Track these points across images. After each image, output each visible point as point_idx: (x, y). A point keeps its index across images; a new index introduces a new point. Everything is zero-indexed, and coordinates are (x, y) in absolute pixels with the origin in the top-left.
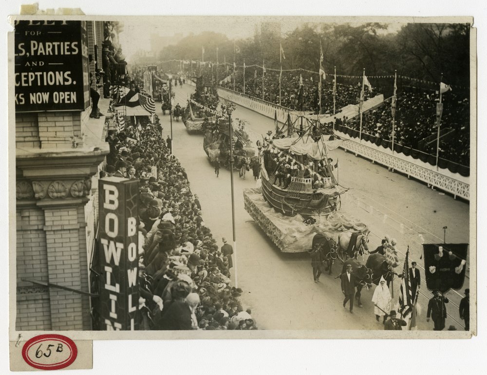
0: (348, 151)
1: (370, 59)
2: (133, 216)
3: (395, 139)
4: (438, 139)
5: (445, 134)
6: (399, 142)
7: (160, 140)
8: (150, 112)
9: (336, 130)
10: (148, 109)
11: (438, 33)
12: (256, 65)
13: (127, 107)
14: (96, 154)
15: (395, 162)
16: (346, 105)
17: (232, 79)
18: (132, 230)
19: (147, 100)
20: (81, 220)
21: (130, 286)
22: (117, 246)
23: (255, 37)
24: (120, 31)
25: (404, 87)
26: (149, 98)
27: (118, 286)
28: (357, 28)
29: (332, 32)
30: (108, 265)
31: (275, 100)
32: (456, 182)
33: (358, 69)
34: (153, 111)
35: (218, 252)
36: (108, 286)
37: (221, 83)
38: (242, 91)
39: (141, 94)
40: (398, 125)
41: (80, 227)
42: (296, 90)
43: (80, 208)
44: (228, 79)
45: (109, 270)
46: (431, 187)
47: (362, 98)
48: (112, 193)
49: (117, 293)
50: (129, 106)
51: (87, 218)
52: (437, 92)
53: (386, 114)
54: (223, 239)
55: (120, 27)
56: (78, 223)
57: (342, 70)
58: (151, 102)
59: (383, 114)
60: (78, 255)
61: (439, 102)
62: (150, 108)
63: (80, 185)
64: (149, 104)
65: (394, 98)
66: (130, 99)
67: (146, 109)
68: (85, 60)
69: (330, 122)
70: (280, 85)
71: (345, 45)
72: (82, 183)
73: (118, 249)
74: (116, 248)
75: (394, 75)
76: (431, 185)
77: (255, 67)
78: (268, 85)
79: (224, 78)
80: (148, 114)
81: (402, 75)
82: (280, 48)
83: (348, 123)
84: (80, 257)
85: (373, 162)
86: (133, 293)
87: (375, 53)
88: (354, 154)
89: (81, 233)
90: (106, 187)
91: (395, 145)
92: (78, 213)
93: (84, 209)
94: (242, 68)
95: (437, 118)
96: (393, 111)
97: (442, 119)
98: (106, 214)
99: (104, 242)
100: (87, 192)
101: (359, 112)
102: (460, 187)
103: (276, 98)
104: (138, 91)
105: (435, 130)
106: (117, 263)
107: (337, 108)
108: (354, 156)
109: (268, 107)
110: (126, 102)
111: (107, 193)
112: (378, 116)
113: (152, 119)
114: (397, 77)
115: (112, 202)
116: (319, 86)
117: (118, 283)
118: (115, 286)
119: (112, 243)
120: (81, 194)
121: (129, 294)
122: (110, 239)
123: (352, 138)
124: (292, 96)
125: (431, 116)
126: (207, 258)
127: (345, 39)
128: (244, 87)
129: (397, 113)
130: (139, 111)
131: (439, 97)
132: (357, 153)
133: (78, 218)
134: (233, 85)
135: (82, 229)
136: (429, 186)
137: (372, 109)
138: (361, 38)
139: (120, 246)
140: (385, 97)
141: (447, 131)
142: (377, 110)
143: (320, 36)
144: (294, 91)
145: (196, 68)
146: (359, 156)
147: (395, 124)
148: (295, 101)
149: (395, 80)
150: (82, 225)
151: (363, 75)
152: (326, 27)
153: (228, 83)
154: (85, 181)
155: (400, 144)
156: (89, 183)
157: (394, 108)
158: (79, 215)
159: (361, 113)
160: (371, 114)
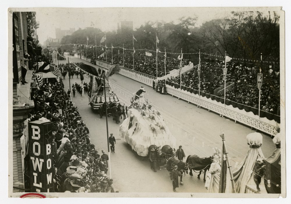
0: (174, 97)
1: (185, 43)
2: (49, 143)
3: (200, 89)
4: (225, 88)
5: (229, 86)
6: (203, 91)
7: (63, 92)
8: (57, 76)
9: (167, 84)
10: (55, 74)
11: (223, 28)
12: (119, 47)
13: (43, 73)
14: (26, 108)
15: (201, 102)
16: (172, 69)
17: (105, 55)
18: (49, 151)
19: (55, 69)
20: (18, 146)
21: (48, 183)
22: (40, 161)
23: (118, 30)
24: (37, 28)
25: (205, 59)
26: (56, 68)
27: (41, 184)
28: (177, 25)
29: (163, 27)
30: (35, 172)
31: (131, 67)
32: (236, 113)
33: (178, 49)
34: (58, 75)
35: (100, 158)
36: (35, 184)
37: (98, 57)
38: (111, 62)
39: (51, 65)
40: (202, 80)
41: (18, 150)
42: (143, 61)
43: (17, 139)
44: (102, 55)
45: (35, 174)
46: (222, 116)
47: (181, 66)
48: (36, 130)
49: (41, 188)
50: (44, 72)
51: (22, 144)
52: (223, 62)
53: (195, 75)
54: (102, 151)
55: (37, 25)
56: (17, 148)
57: (169, 49)
58: (57, 70)
59: (193, 75)
60: (17, 166)
61: (224, 67)
62: (57, 73)
63: (17, 126)
64: (56, 71)
65: (199, 65)
66: (44, 68)
67: (54, 74)
68: (18, 53)
69: (163, 80)
70: (133, 58)
71: (170, 35)
72: (18, 124)
73: (41, 162)
74: (40, 162)
75: (199, 53)
76: (222, 115)
77: (119, 48)
78: (126, 58)
79: (100, 54)
80: (56, 77)
81: (203, 52)
82: (132, 37)
83: (174, 80)
84: (18, 168)
85: (189, 102)
86: (50, 188)
87: (187, 39)
88: (178, 98)
89: (19, 154)
90: (33, 127)
91: (201, 92)
92: (16, 142)
93: (20, 139)
94: (111, 49)
95: (224, 77)
96: (199, 73)
97: (227, 77)
98: (34, 143)
99: (32, 158)
100: (21, 130)
101: (180, 74)
102: (238, 116)
103: (131, 66)
104: (49, 63)
105: (223, 84)
106: (40, 170)
107: (167, 71)
108: (177, 99)
109: (127, 71)
110: (42, 70)
111: (34, 130)
112: (190, 76)
113: (58, 80)
114: (201, 53)
115: (36, 135)
116: (156, 59)
117: (41, 182)
118: (39, 184)
119: (37, 159)
120: (18, 131)
121: (48, 188)
122: (36, 157)
123: (176, 89)
124: (141, 65)
125: (221, 76)
126: (93, 162)
127: (171, 31)
128: (112, 60)
129: (201, 74)
130: (50, 75)
131: (224, 65)
132: (179, 97)
133: (16, 145)
134: (106, 59)
135: (19, 152)
136: (221, 116)
137: (187, 72)
138: (180, 31)
139: (42, 160)
140: (194, 65)
141: (230, 84)
142: (190, 72)
143: (156, 30)
144: (141, 62)
145: (83, 48)
146: (180, 99)
147: (201, 80)
148: (142, 68)
149: (200, 55)
150: (19, 149)
151: (181, 53)
152: (159, 24)
153: (103, 57)
154: (20, 123)
155: (203, 92)
156: (23, 125)
157: (199, 71)
158: (17, 143)
159: (181, 74)
160: (186, 75)
